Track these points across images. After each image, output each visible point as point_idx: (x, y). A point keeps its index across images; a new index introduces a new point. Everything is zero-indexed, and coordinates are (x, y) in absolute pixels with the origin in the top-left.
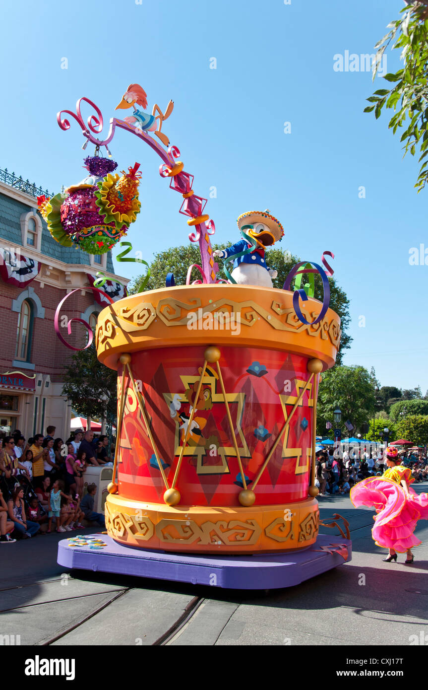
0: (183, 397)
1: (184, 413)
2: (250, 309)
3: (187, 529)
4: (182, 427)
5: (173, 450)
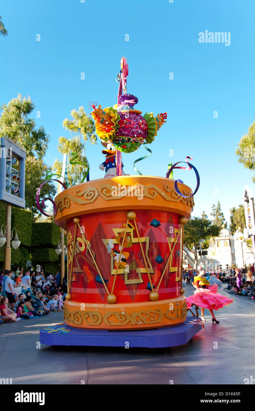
0: (115, 241)
1: (116, 249)
2: (153, 189)
3: (123, 316)
4: (115, 258)
5: (110, 272)
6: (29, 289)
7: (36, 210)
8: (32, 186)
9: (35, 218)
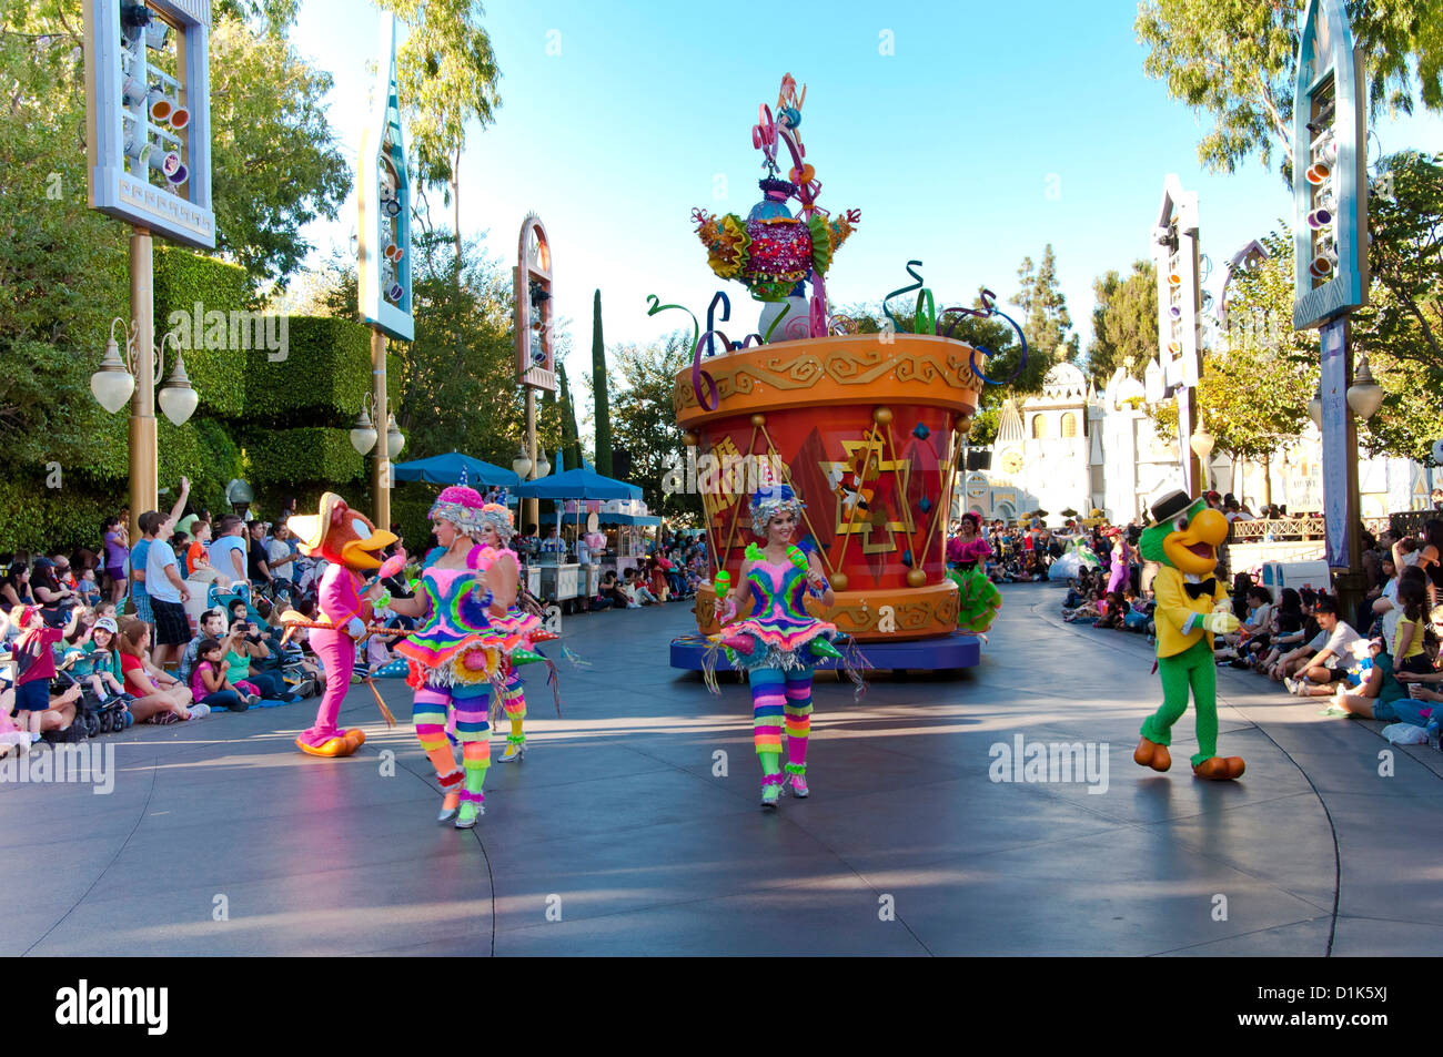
0: (846, 467)
1: (847, 483)
3: (863, 615)
4: (845, 501)
5: (834, 528)
6: (239, 593)
7: (261, 263)
8: (244, 155)
9: (258, 295)
